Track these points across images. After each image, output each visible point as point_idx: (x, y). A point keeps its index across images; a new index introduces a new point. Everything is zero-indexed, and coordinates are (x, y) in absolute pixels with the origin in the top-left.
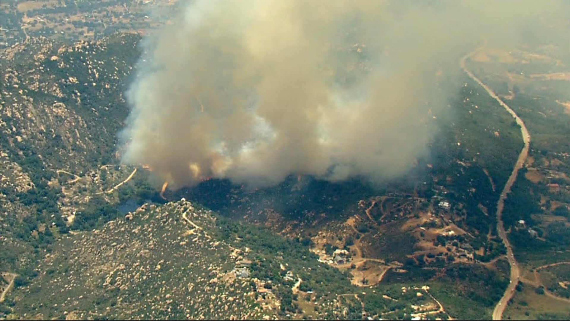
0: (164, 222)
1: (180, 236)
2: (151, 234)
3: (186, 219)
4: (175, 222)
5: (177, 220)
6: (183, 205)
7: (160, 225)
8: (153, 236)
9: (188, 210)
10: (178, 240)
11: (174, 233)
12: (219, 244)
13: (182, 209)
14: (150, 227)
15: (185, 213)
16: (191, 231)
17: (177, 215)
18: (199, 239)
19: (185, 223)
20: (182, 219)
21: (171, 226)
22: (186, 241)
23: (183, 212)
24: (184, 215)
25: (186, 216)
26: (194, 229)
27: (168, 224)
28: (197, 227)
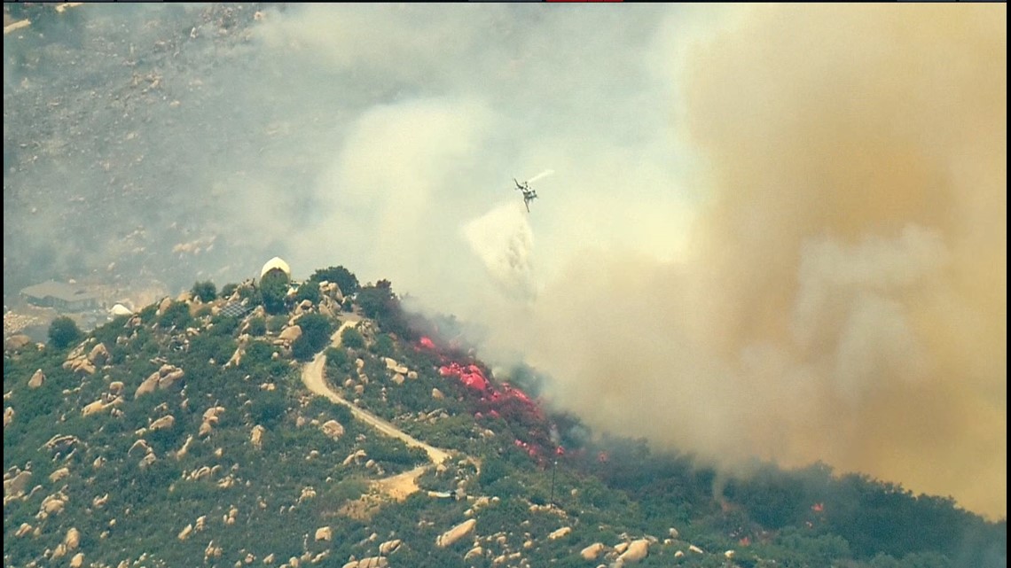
0: (165, 440)
1: (327, 522)
2: (72, 536)
3: (335, 398)
4: (257, 433)
5: (269, 415)
6: (292, 302)
7: (131, 467)
8: (85, 545)
9: (336, 339)
10: (317, 546)
11: (273, 507)
12: (650, 550)
13: (290, 332)
14: (49, 488)
15: (320, 359)
16: (404, 485)
17: (258, 378)
18: (480, 529)
19: (333, 428)
20: (304, 402)
21: (226, 461)
22: (384, 547)
23: (303, 351)
24: (313, 374)
25: (334, 375)
26: (419, 470)
27: (199, 452)
28: (438, 456)
